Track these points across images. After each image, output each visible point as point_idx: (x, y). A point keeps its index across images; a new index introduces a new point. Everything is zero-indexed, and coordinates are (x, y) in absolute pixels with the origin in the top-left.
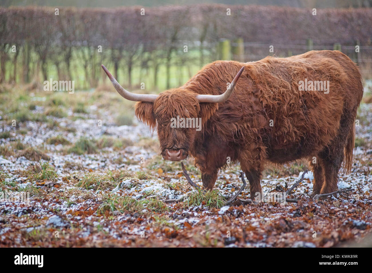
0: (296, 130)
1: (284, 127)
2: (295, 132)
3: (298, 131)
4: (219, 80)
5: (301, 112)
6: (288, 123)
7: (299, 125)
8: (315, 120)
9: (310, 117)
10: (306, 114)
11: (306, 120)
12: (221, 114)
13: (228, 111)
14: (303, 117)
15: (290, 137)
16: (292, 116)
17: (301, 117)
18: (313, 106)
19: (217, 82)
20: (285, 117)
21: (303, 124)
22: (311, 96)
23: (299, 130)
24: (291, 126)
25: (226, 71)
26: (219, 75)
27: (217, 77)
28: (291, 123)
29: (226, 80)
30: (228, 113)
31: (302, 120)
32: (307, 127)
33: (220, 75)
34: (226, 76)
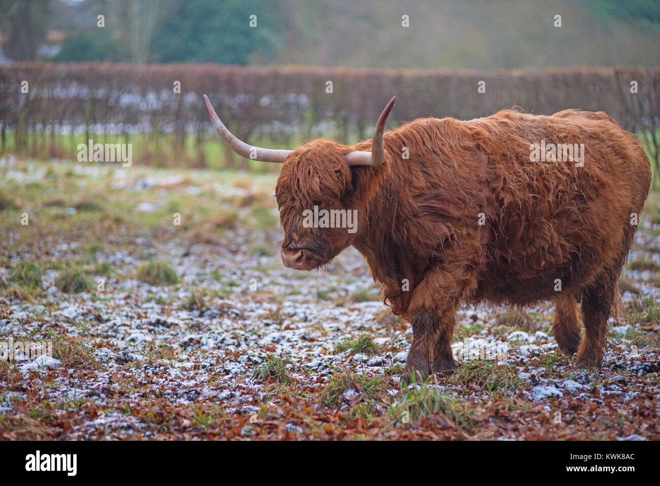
0: (563, 242)
1: (543, 238)
2: (562, 246)
3: (567, 244)
4: (423, 150)
5: (575, 209)
6: (549, 230)
7: (570, 231)
8: (597, 222)
9: (589, 215)
10: (583, 211)
11: (582, 221)
12: (421, 205)
13: (434, 201)
14: (578, 217)
15: (552, 255)
16: (558, 216)
17: (574, 216)
18: (593, 196)
19: (420, 153)
20: (545, 220)
21: (577, 230)
22: (593, 178)
23: (568, 241)
24: (555, 235)
25: (439, 135)
26: (425, 141)
27: (421, 144)
28: (555, 230)
29: (438, 150)
30: (436, 205)
31: (576, 222)
32: (584, 235)
33: (428, 140)
34: (440, 143)
